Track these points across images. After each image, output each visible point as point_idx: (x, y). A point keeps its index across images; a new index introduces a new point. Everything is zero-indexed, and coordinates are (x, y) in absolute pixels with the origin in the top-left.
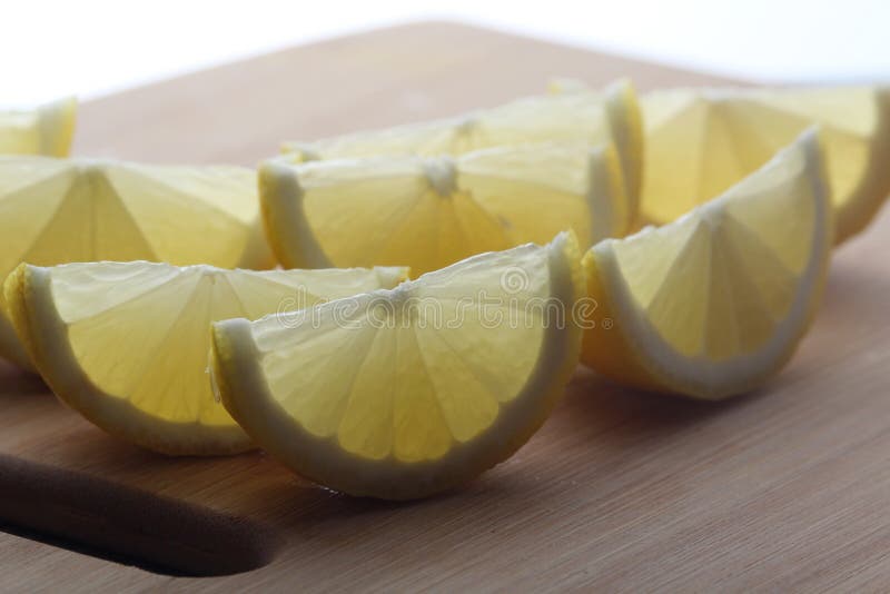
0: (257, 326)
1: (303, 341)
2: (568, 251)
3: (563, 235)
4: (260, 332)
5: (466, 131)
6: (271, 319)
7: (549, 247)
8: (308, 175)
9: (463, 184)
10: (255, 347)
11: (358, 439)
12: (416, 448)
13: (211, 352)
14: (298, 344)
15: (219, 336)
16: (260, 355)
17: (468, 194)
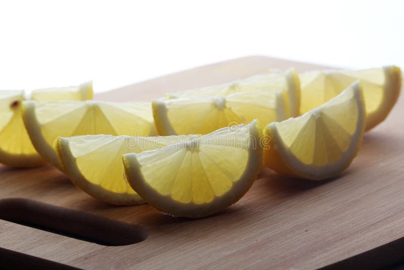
0: (139, 156)
1: (157, 160)
2: (257, 126)
3: (255, 120)
4: (140, 158)
5: (233, 87)
6: (145, 153)
7: (250, 125)
8: (170, 104)
9: (228, 105)
10: (139, 163)
11: (179, 196)
12: (202, 199)
13: (123, 166)
14: (155, 161)
15: (125, 159)
16: (140, 166)
17: (230, 109)
